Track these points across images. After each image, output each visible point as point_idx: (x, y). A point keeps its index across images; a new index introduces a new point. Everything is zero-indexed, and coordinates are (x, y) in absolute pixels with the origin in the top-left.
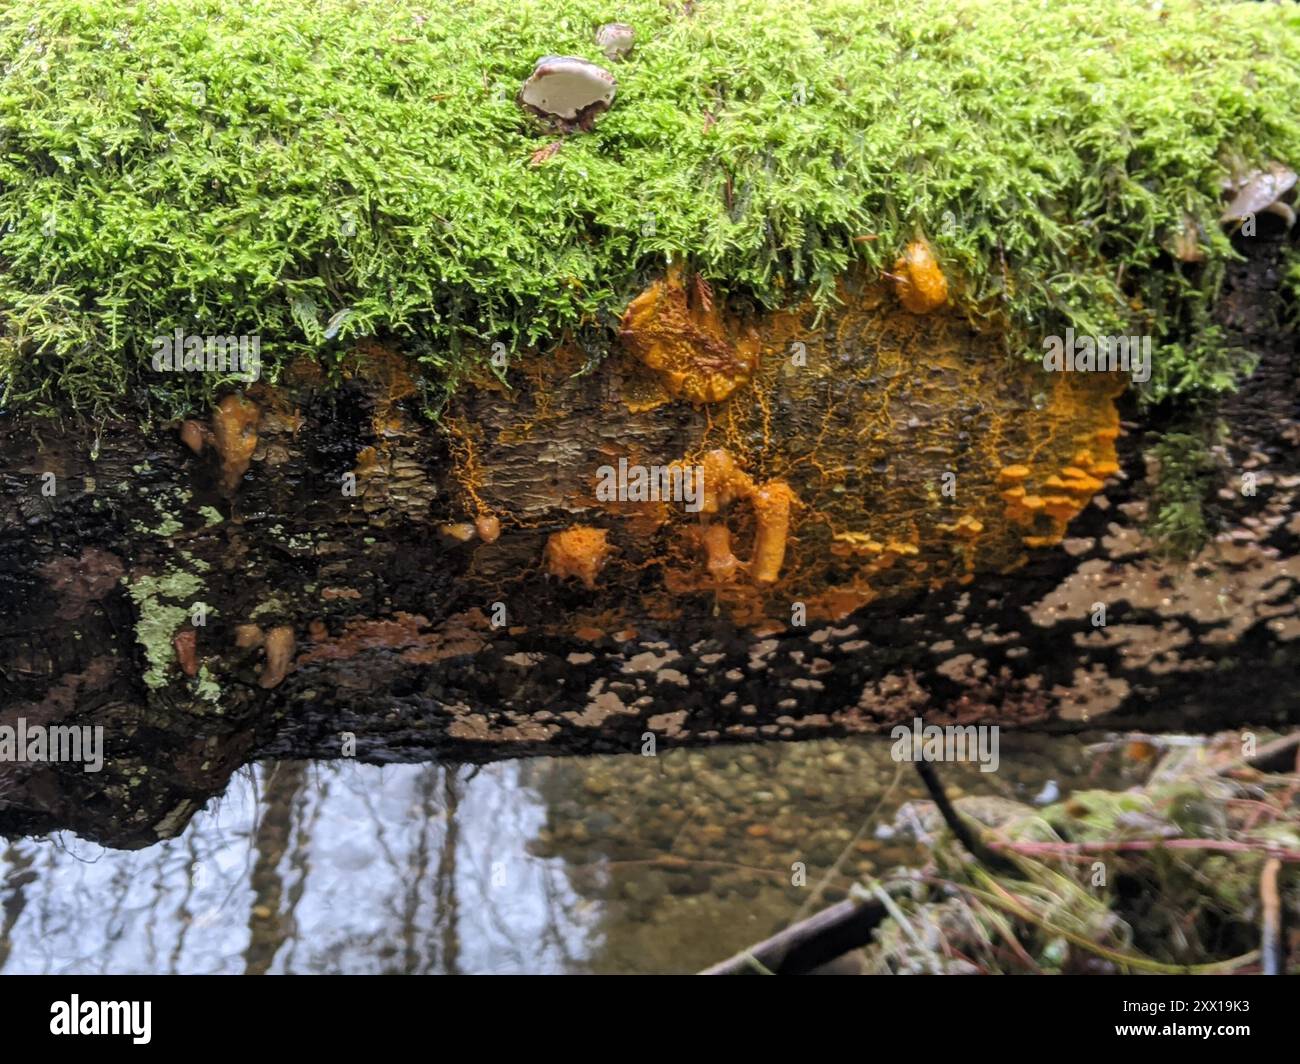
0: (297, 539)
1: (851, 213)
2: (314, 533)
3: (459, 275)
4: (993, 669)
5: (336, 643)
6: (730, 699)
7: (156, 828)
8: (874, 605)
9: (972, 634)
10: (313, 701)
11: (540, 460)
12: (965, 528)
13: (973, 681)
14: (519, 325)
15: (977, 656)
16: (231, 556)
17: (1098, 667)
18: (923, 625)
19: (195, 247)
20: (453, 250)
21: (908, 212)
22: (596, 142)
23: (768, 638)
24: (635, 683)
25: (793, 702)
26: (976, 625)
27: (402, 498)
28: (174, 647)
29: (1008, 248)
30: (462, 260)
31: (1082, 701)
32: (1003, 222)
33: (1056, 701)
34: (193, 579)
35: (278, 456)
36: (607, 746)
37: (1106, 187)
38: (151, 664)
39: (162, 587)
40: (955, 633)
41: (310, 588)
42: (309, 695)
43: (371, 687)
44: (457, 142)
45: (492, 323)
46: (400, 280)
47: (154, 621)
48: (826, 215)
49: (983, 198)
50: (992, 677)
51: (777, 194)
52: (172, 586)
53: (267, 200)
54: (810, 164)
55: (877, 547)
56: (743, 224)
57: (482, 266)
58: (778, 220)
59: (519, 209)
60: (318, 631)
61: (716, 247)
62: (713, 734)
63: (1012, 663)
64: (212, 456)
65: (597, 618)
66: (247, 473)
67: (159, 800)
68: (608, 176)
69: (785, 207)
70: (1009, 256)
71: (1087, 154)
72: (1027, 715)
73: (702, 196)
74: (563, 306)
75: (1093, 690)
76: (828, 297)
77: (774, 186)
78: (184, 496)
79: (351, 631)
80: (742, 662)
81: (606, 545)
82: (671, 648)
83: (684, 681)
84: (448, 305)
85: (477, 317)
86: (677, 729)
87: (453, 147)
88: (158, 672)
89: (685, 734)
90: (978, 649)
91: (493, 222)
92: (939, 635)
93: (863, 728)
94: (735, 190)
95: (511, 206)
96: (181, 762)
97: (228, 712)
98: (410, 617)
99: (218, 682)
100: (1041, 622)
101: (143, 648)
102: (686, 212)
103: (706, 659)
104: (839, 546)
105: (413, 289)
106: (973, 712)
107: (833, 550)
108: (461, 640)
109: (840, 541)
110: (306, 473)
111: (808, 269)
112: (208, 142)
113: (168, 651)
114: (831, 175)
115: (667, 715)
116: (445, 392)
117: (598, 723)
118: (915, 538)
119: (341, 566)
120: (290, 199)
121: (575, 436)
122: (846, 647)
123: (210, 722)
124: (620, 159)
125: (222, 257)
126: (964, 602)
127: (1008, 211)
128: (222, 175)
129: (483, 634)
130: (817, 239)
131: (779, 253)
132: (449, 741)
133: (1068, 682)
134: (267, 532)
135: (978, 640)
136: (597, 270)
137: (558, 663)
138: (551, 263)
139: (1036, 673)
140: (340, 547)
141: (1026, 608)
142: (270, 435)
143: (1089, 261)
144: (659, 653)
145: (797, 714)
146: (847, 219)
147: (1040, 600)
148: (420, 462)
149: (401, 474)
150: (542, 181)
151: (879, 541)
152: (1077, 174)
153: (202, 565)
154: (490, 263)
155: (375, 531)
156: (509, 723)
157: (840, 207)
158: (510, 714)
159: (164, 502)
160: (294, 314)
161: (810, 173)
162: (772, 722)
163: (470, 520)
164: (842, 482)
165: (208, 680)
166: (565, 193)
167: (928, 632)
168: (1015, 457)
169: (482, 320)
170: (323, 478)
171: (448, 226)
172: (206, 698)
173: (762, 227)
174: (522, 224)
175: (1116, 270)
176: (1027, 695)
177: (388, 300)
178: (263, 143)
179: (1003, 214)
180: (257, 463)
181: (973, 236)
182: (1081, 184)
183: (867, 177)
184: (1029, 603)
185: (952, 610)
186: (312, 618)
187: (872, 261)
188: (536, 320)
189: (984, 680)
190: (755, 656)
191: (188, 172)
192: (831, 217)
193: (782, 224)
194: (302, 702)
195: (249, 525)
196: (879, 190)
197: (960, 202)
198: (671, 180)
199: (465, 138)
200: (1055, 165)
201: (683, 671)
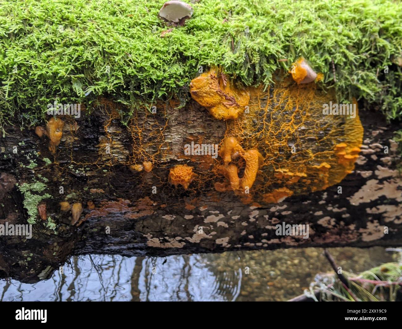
0: (79, 170)
1: (277, 51)
2: (85, 168)
3: (133, 72)
4: (337, 222)
5: (98, 210)
6: (244, 233)
7: (39, 276)
8: (293, 197)
9: (329, 208)
10: (97, 232)
11: (166, 141)
12: (324, 167)
13: (330, 227)
14: (156, 91)
15: (332, 217)
16: (55, 176)
17: (376, 221)
18: (310, 204)
19: (38, 64)
20: (131, 64)
21: (298, 51)
22: (185, 28)
23: (254, 210)
24: (210, 227)
25: (266, 234)
26: (330, 205)
27: (116, 155)
28: (38, 209)
29: (335, 63)
30: (135, 68)
31: (370, 234)
32: (333, 54)
33: (361, 234)
34: (43, 185)
35: (70, 140)
36: (204, 250)
37: (371, 41)
38: (30, 216)
39: (32, 187)
40: (323, 208)
41: (86, 189)
42: (95, 230)
43: (117, 228)
44: (135, 29)
45: (145, 90)
46: (113, 75)
47: (30, 200)
48: (268, 52)
49: (326, 45)
50: (337, 225)
51: (250, 44)
52: (35, 187)
53: (65, 48)
54: (262, 34)
55: (291, 174)
56: (237, 54)
57: (141, 69)
58: (250, 53)
59: (156, 51)
60: (91, 206)
61: (227, 62)
62: (239, 246)
63: (344, 219)
64: (46, 139)
65: (192, 201)
66: (60, 146)
67: (39, 266)
68: (188, 39)
69: (253, 49)
70: (336, 65)
71: (364, 30)
72: (351, 239)
73: (222, 46)
74: (171, 84)
75: (374, 230)
76: (269, 81)
77: (249, 41)
78: (37, 154)
79: (103, 205)
80: (247, 219)
81: (192, 173)
82: (220, 213)
83: (227, 226)
84: (130, 84)
85: (140, 88)
86: (226, 244)
87: (133, 31)
88: (32, 219)
89: (229, 245)
90: (332, 214)
91: (146, 54)
92: (317, 209)
93: (292, 244)
94: (235, 43)
95: (153, 50)
96: (46, 252)
97: (59, 234)
98: (123, 200)
99: (55, 223)
100: (354, 204)
101: (26, 210)
102: (216, 51)
103: (233, 218)
104: (277, 174)
105: (117, 78)
106: (331, 238)
107: (275, 176)
108: (144, 210)
109: (277, 172)
110: (81, 146)
111: (262, 71)
112: (47, 29)
113: (36, 211)
114: (270, 38)
115: (222, 239)
116: (129, 115)
117: (198, 242)
118: (305, 171)
119: (96, 181)
120: (73, 47)
121: (178, 132)
122: (284, 213)
123: (53, 237)
124: (194, 35)
125: (48, 67)
126: (325, 196)
127: (335, 50)
128: (50, 40)
129: (152, 207)
130: (265, 60)
131: (251, 65)
132: (148, 248)
133: (365, 227)
134: (68, 168)
135: (331, 211)
136: (184, 72)
137: (181, 219)
138: (167, 69)
139: (353, 223)
140: (95, 173)
141: (348, 198)
142: (68, 132)
143: (366, 68)
144: (217, 215)
145: (268, 239)
146: (276, 53)
147: (353, 195)
148: (122, 142)
149: (116, 146)
150: (165, 41)
151: (292, 172)
152: (360, 37)
153: (46, 180)
154: (144, 68)
155: (106, 167)
156: (167, 241)
157: (273, 49)
158: (167, 238)
159: (30, 156)
160: (73, 87)
161: (262, 38)
162: (260, 242)
163: (141, 163)
164: (277, 149)
165: (51, 222)
166: (173, 45)
167: (313, 208)
168: (341, 140)
169: (142, 89)
170: (87, 148)
171: (130, 56)
172: (51, 228)
173: (244, 55)
174: (157, 56)
175: (376, 71)
176: (350, 232)
177: (108, 82)
178: (66, 29)
179: (333, 51)
180: (63, 142)
181: (323, 59)
182: (362, 40)
183: (283, 39)
184: (349, 196)
185: (321, 199)
186: (88, 200)
187: (286, 69)
188: (162, 89)
189: (334, 226)
190: (251, 217)
191: (38, 39)
192: (270, 52)
193: (252, 55)
194: (93, 233)
195: (61, 165)
196: (287, 43)
197: (318, 48)
198: (211, 40)
199: (138, 27)
200: (352, 34)
201: (226, 222)
